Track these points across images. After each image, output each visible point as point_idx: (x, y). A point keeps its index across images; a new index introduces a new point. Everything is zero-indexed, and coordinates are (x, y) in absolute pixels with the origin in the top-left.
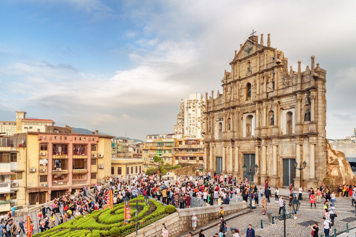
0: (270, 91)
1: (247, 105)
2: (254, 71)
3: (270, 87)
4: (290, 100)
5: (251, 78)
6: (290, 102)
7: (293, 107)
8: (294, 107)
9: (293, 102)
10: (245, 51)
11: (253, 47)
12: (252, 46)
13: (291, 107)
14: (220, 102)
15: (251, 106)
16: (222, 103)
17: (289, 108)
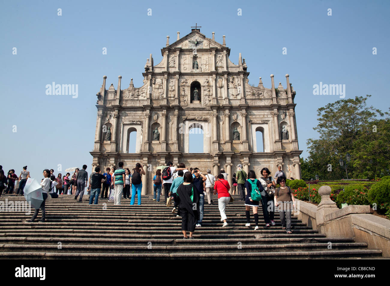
0: (233, 98)
1: (195, 109)
2: (205, 69)
3: (233, 94)
4: (263, 114)
5: (201, 77)
6: (262, 116)
7: (265, 122)
8: (267, 122)
9: (266, 116)
10: (189, 41)
11: (203, 41)
12: (201, 40)
13: (263, 122)
14: (136, 96)
15: (201, 112)
16: (141, 98)
17: (261, 122)
